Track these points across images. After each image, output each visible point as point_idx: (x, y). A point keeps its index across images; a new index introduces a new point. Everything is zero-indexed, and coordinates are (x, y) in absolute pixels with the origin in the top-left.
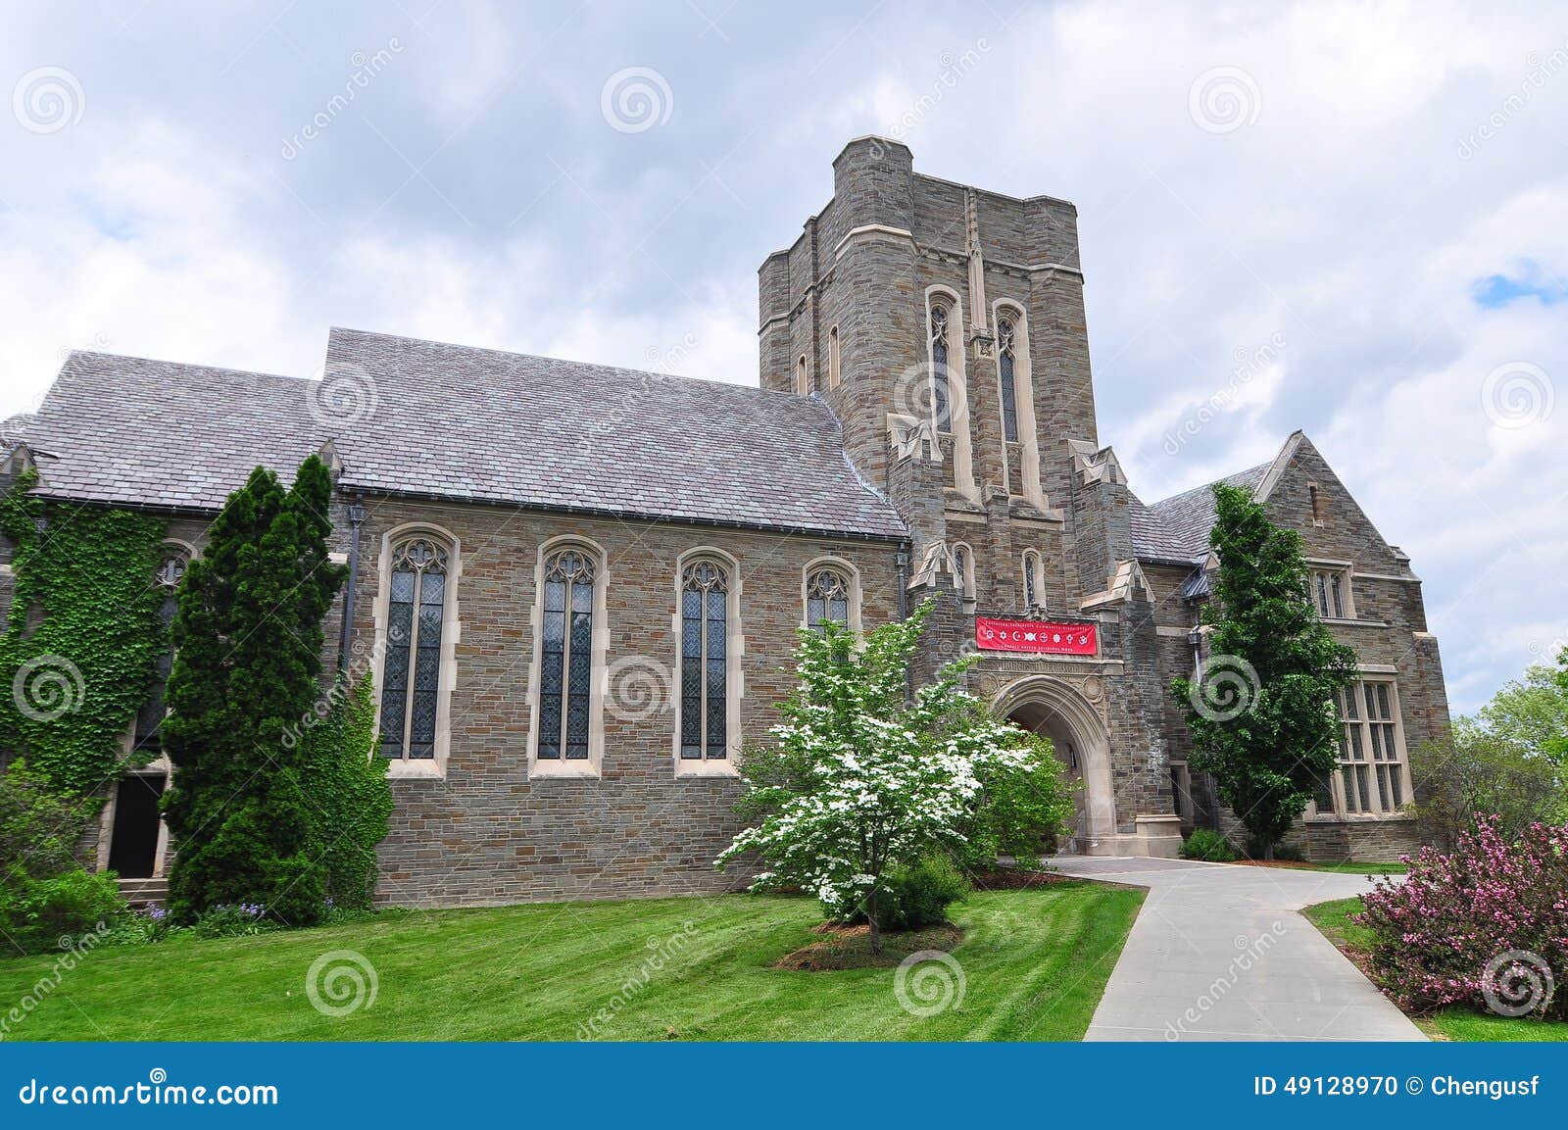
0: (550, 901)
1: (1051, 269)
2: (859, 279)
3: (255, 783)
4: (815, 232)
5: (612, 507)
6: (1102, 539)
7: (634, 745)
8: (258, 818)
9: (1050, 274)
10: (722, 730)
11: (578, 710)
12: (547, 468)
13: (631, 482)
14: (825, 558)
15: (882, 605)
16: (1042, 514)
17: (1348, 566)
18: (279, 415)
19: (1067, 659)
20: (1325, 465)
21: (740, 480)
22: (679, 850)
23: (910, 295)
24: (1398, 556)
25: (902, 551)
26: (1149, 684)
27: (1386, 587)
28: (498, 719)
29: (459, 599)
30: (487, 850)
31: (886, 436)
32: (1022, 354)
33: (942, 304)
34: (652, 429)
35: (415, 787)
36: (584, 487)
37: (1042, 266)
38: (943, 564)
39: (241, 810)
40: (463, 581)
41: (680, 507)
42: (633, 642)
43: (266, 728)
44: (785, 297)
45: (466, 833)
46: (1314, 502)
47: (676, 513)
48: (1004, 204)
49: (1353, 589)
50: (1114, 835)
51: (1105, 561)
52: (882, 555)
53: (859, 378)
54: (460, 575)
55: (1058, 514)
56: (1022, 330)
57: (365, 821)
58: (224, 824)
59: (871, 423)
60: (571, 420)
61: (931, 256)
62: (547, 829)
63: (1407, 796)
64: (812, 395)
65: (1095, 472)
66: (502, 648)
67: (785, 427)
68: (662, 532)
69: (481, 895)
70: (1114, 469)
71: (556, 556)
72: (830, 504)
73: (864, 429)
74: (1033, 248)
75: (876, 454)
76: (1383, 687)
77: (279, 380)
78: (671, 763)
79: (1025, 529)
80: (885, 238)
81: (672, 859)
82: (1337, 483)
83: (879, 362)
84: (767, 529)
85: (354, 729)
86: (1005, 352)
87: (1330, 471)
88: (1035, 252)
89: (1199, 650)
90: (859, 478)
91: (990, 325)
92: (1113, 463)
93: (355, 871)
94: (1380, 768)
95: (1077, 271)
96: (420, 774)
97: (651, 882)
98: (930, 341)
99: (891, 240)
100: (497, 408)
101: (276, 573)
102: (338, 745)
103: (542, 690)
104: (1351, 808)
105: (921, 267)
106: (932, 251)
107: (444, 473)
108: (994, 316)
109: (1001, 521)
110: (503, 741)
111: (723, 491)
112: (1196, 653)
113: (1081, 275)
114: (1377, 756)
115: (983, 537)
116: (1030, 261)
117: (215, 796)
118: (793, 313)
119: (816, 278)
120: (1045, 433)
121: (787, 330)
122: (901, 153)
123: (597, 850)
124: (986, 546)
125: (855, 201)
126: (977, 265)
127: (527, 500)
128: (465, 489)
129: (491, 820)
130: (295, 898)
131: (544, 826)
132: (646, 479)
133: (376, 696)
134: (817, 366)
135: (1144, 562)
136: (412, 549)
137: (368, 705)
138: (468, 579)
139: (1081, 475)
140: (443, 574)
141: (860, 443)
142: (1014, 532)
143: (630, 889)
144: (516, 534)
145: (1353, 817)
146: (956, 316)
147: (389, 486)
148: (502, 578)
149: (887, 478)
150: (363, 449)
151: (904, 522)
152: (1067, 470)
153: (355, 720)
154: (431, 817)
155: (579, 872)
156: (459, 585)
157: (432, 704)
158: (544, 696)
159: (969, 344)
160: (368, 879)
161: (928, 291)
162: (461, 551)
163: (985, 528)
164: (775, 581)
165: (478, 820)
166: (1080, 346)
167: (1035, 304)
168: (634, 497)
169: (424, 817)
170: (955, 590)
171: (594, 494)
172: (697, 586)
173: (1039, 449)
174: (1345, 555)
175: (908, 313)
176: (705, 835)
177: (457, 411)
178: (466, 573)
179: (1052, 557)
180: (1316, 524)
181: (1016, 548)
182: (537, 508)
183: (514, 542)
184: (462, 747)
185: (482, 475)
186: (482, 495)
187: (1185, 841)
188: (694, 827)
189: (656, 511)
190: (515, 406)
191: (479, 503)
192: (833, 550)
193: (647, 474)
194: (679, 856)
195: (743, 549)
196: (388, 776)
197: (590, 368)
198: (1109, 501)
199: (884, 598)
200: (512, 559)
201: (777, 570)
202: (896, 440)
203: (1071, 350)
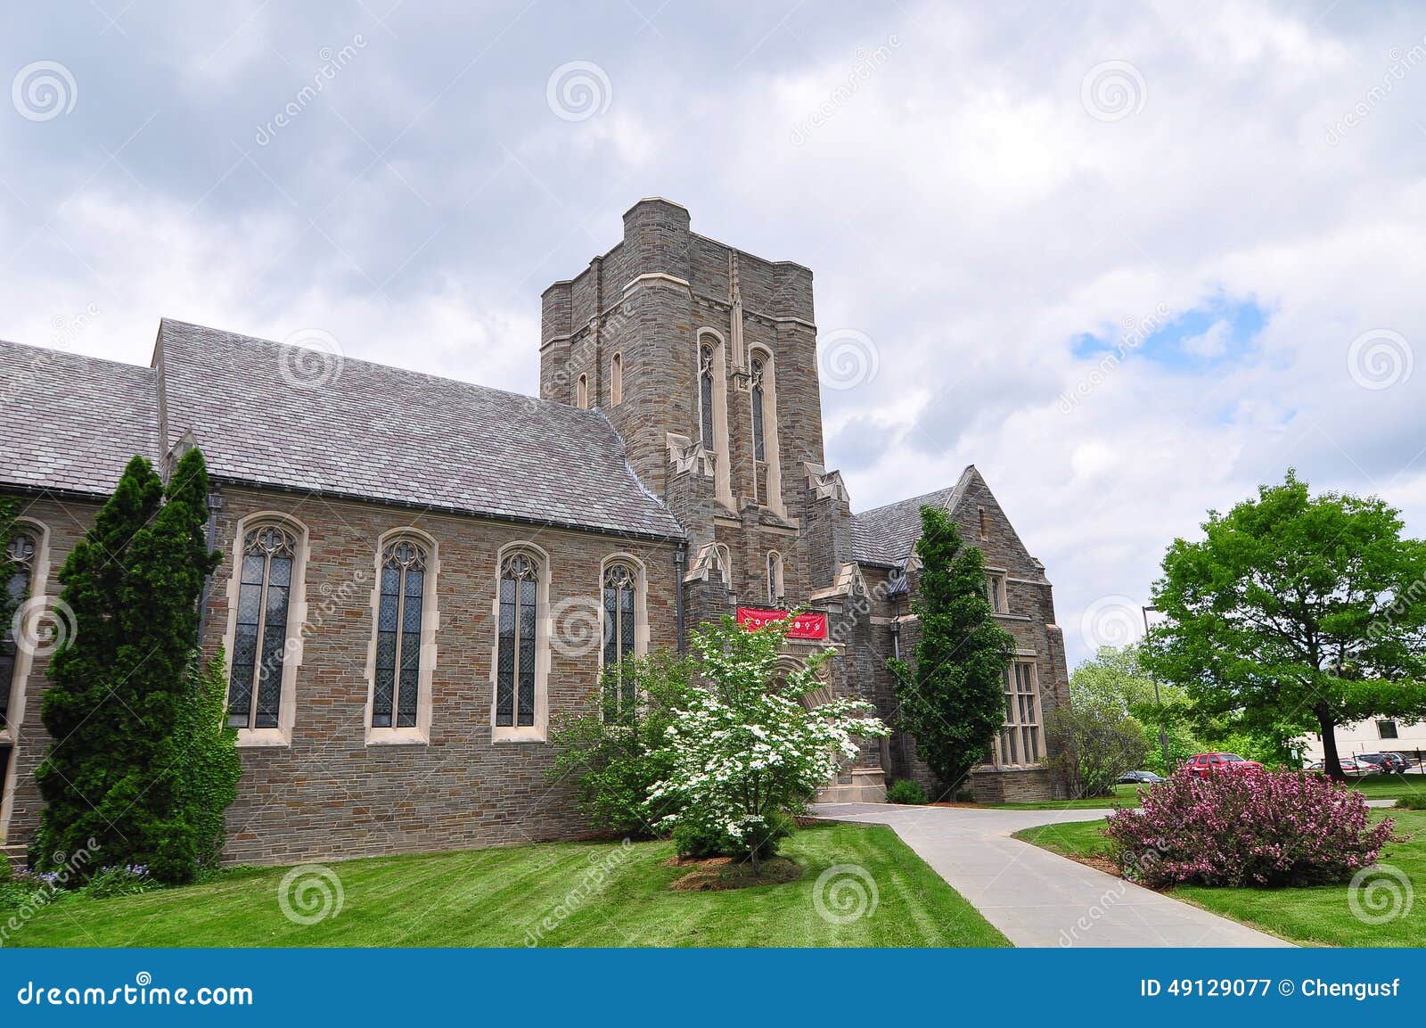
0: (382, 855)
1: (794, 321)
2: (645, 317)
3: (138, 752)
4: (600, 270)
5: (445, 504)
6: (830, 544)
7: (458, 714)
8: (141, 786)
9: (792, 326)
10: (531, 701)
11: (408, 683)
12: (383, 466)
13: (456, 481)
14: (618, 554)
15: (663, 594)
16: (782, 522)
17: (1004, 572)
18: (116, 400)
19: (804, 642)
20: (990, 493)
21: (547, 483)
22: (494, 806)
23: (687, 335)
24: (1038, 566)
25: (680, 550)
26: (864, 663)
27: (1029, 589)
28: (340, 692)
29: (306, 583)
30: (326, 810)
31: (666, 452)
32: (769, 388)
33: (708, 343)
34: (467, 434)
35: (263, 754)
36: (417, 485)
37: (787, 319)
38: (715, 564)
39: (124, 777)
40: (311, 566)
41: (501, 506)
42: (459, 623)
43: (152, 701)
44: (568, 321)
45: (308, 796)
46: (982, 521)
47: (499, 512)
48: (758, 265)
49: (1008, 591)
50: (836, 785)
51: (833, 562)
52: (664, 554)
53: (644, 401)
54: (308, 560)
55: (794, 522)
56: (770, 368)
57: (216, 786)
58: (110, 791)
59: (653, 440)
60: (396, 422)
61: (702, 303)
62: (381, 790)
63: (1042, 751)
64: (593, 409)
65: (825, 490)
66: (344, 627)
67: (576, 437)
68: (486, 527)
69: (320, 852)
70: (840, 489)
71: (392, 546)
72: (621, 508)
73: (647, 445)
74: (780, 303)
75: (657, 466)
76: (1027, 666)
77: (110, 365)
78: (489, 730)
79: (769, 534)
80: (668, 285)
81: (489, 814)
82: (998, 507)
83: (662, 389)
84: (574, 528)
85: (206, 701)
86: (756, 387)
87: (993, 498)
88: (781, 307)
89: (898, 636)
90: (641, 486)
91: (746, 364)
92: (840, 483)
93: (205, 834)
94: (1024, 729)
95: (812, 325)
96: (267, 743)
97: (470, 835)
98: (700, 373)
99: (674, 287)
100: (330, 407)
101: (168, 558)
102: (192, 716)
103: (377, 665)
104: (1005, 761)
105: (695, 311)
106: (703, 298)
107: (293, 466)
108: (749, 356)
109: (753, 527)
110: (344, 712)
111: (533, 493)
112: (896, 638)
113: (815, 329)
114: (1023, 720)
115: (737, 539)
116: (778, 314)
117: (99, 765)
118: (575, 336)
119: (600, 309)
120: (786, 455)
121: (568, 350)
122: (682, 215)
123: (424, 808)
124: (741, 547)
125: (643, 251)
126: (738, 312)
127: (369, 494)
128: (313, 482)
129: (331, 783)
130: (176, 858)
131: (379, 788)
132: (470, 480)
133: (226, 672)
134: (599, 385)
135: (861, 565)
136: (264, 535)
137: (220, 678)
138: (316, 564)
139: (814, 492)
140: (291, 559)
141: (643, 456)
142: (762, 536)
143: (451, 842)
144: (360, 525)
145: (1006, 767)
146: (720, 354)
147: (246, 476)
148: (345, 565)
149: (665, 487)
150: (214, 440)
151: (681, 526)
152: (802, 487)
153: (208, 692)
154: (276, 781)
155: (409, 828)
156: (307, 569)
157: (276, 678)
158: (378, 670)
159: (730, 378)
160: (216, 840)
161: (700, 331)
162: (310, 538)
163: (740, 532)
164: (578, 572)
165: (319, 784)
166: (814, 387)
167: (781, 349)
168: (461, 495)
169: (270, 781)
170: (723, 584)
171: (427, 491)
172: (513, 575)
173: (781, 469)
174: (1001, 564)
175: (684, 348)
176: (516, 793)
177: (294, 407)
178: (313, 558)
179: (789, 558)
180: (983, 539)
181: (764, 549)
182: (380, 503)
183: (357, 533)
184: (306, 717)
185: (326, 470)
186: (330, 488)
187: (888, 789)
188: (507, 786)
189: (481, 509)
190: (344, 405)
191: (329, 496)
192: (625, 547)
193: (469, 475)
194: (495, 812)
195: (552, 544)
196: (238, 744)
197: (404, 373)
198: (836, 514)
199: (665, 589)
200: (355, 547)
201: (580, 563)
202: (675, 455)
203: (807, 389)
